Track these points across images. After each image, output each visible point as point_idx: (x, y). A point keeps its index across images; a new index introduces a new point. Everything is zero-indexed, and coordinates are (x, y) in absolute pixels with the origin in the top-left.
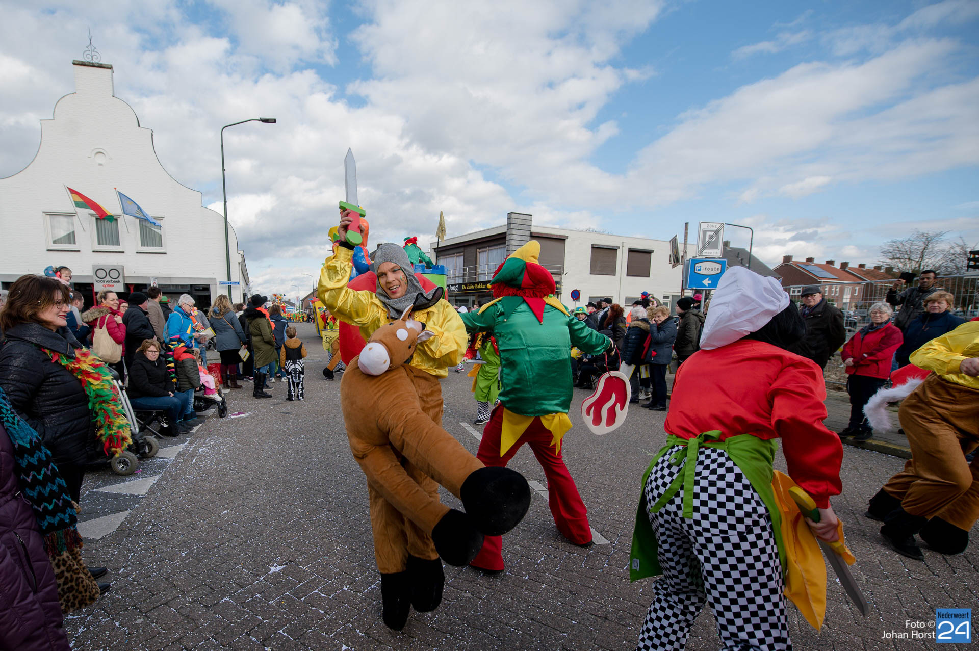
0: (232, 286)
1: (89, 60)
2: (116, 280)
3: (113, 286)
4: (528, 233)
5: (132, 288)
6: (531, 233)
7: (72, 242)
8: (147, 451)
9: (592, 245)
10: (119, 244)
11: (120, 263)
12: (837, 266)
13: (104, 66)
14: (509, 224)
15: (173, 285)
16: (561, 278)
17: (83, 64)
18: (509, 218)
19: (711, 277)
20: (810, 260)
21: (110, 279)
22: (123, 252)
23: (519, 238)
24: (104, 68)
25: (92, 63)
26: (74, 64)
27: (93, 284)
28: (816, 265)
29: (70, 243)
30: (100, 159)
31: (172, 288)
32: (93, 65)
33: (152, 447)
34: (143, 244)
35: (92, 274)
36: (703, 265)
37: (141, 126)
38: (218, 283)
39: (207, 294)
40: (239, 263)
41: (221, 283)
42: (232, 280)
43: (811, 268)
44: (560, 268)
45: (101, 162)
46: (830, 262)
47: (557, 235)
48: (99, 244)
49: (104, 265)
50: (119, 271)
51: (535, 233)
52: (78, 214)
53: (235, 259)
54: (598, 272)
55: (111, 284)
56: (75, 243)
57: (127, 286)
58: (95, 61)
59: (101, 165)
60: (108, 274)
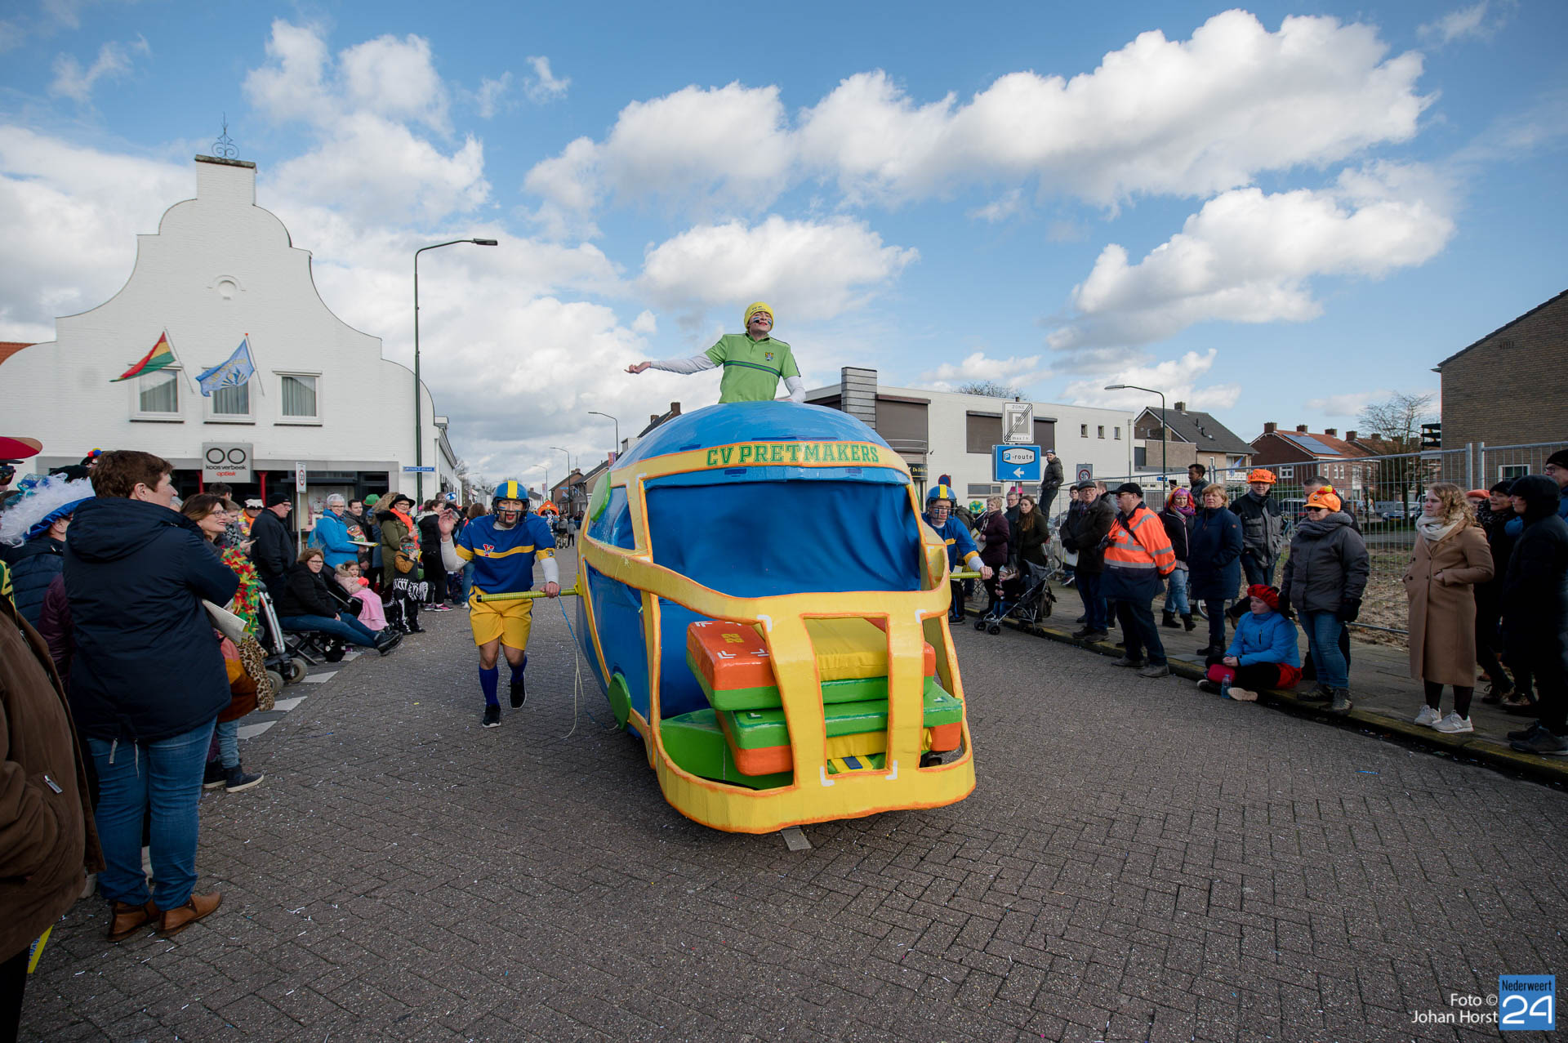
0: (423, 473)
1: (221, 156)
2: (239, 465)
3: (234, 474)
4: (872, 396)
5: (263, 477)
6: (877, 396)
7: (172, 407)
8: (293, 674)
9: (967, 412)
10: (247, 412)
11: (247, 441)
12: (1341, 436)
13: (243, 164)
14: (844, 383)
15: (330, 472)
16: (925, 459)
17: (211, 161)
18: (844, 375)
19: (1023, 466)
20: (1302, 428)
21: (229, 464)
22: (253, 424)
23: (859, 402)
24: (243, 166)
25: (225, 160)
26: (197, 160)
27: (200, 471)
28: (1311, 435)
29: (169, 410)
30: (226, 290)
31: (327, 477)
32: (226, 163)
33: (298, 672)
34: (286, 412)
35: (200, 457)
36: (1012, 452)
37: (293, 246)
38: (401, 469)
39: (383, 485)
40: (436, 440)
41: (405, 469)
42: (424, 464)
43: (1303, 441)
44: (922, 445)
45: (227, 295)
46: (1331, 432)
47: (914, 399)
48: (216, 411)
49: (221, 443)
50: (244, 451)
51: (882, 396)
52: (185, 368)
53: (430, 434)
54: (978, 450)
55: (231, 471)
56: (176, 410)
57: (256, 474)
58: (229, 157)
59: (226, 298)
60: (227, 455)
